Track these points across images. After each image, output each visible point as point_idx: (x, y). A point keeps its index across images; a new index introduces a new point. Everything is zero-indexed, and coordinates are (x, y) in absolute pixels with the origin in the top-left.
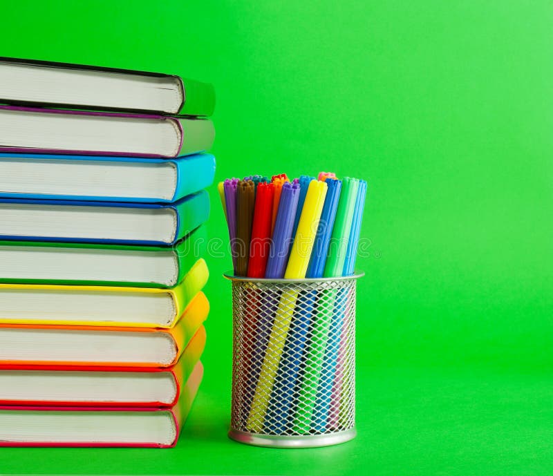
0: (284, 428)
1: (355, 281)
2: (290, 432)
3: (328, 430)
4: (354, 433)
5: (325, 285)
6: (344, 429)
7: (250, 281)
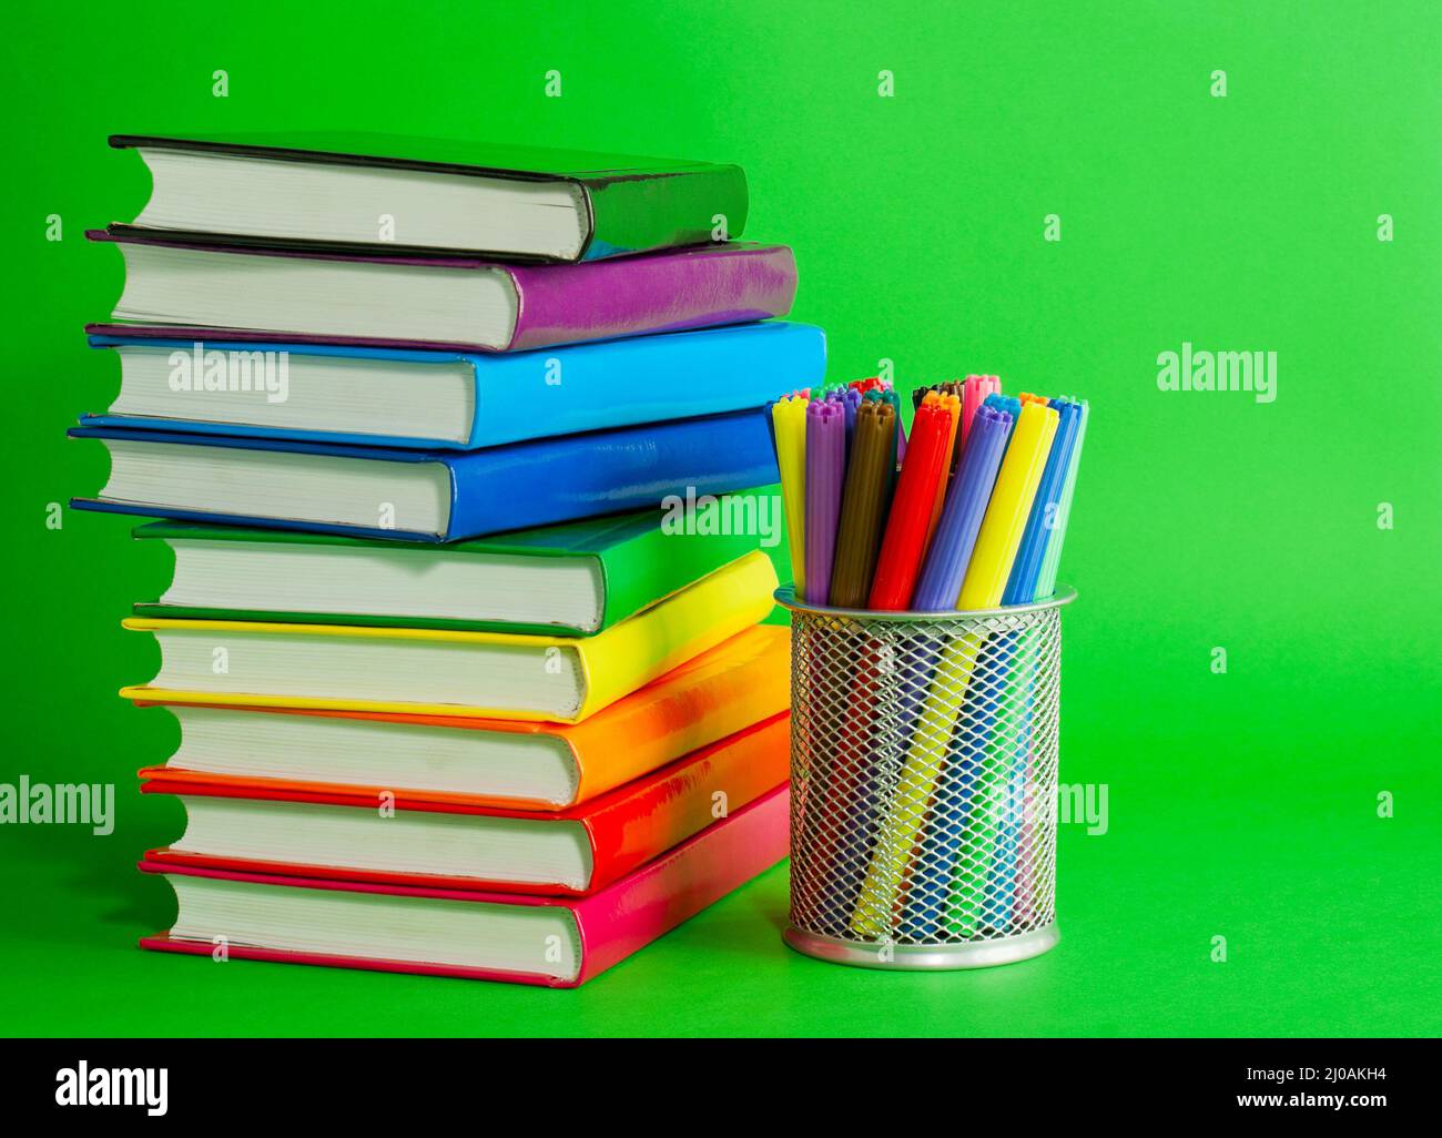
0: (931, 928)
1: (1058, 612)
2: (942, 935)
3: (1017, 927)
4: (1054, 935)
5: (1012, 620)
6: (1032, 928)
7: (845, 617)
